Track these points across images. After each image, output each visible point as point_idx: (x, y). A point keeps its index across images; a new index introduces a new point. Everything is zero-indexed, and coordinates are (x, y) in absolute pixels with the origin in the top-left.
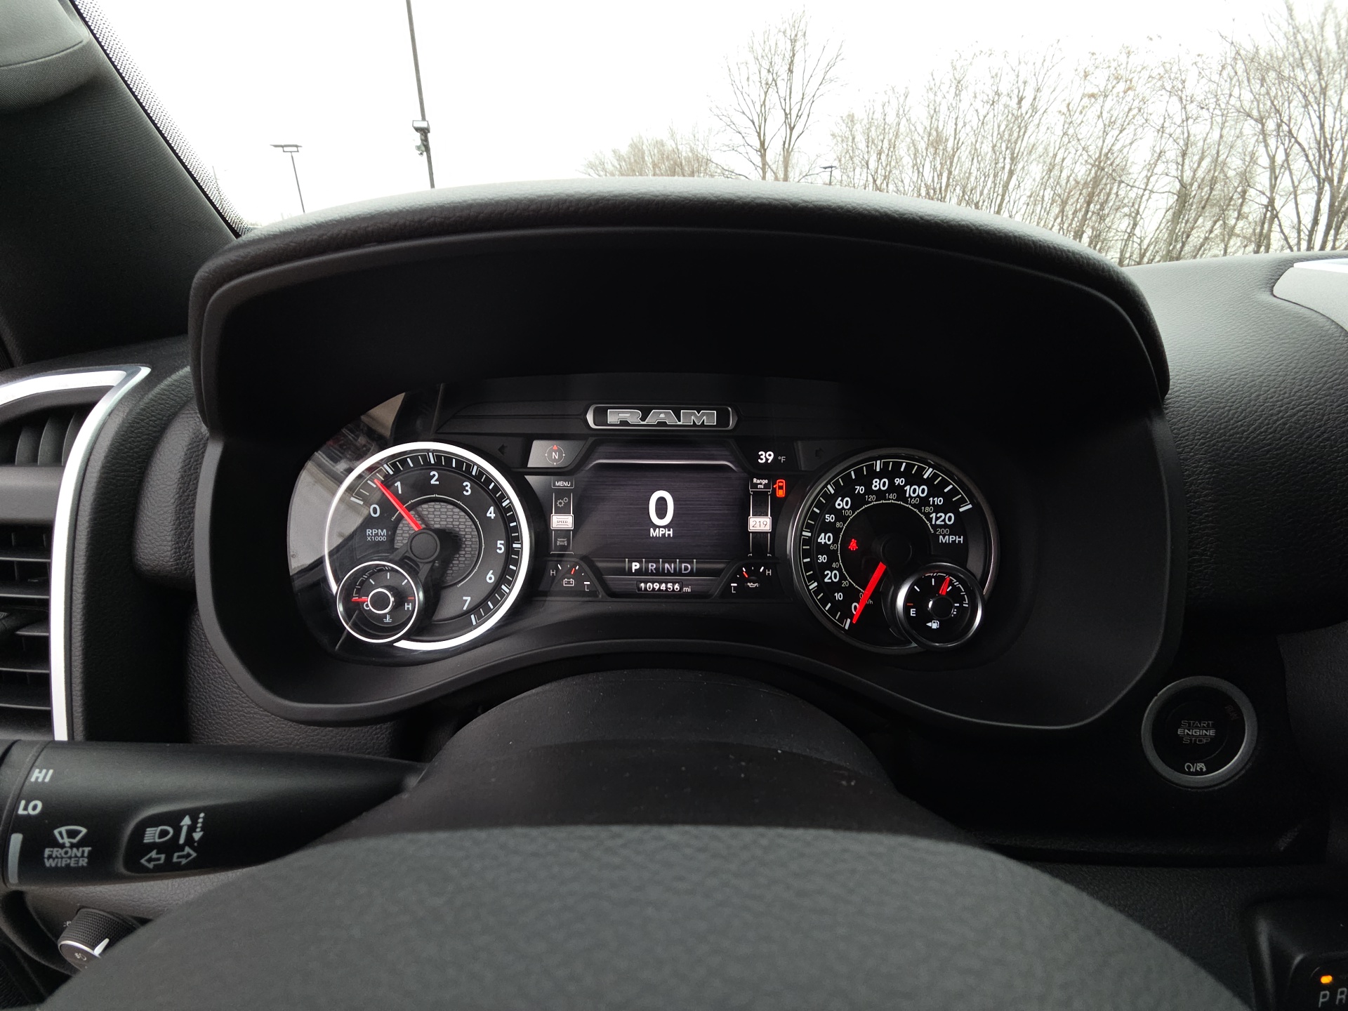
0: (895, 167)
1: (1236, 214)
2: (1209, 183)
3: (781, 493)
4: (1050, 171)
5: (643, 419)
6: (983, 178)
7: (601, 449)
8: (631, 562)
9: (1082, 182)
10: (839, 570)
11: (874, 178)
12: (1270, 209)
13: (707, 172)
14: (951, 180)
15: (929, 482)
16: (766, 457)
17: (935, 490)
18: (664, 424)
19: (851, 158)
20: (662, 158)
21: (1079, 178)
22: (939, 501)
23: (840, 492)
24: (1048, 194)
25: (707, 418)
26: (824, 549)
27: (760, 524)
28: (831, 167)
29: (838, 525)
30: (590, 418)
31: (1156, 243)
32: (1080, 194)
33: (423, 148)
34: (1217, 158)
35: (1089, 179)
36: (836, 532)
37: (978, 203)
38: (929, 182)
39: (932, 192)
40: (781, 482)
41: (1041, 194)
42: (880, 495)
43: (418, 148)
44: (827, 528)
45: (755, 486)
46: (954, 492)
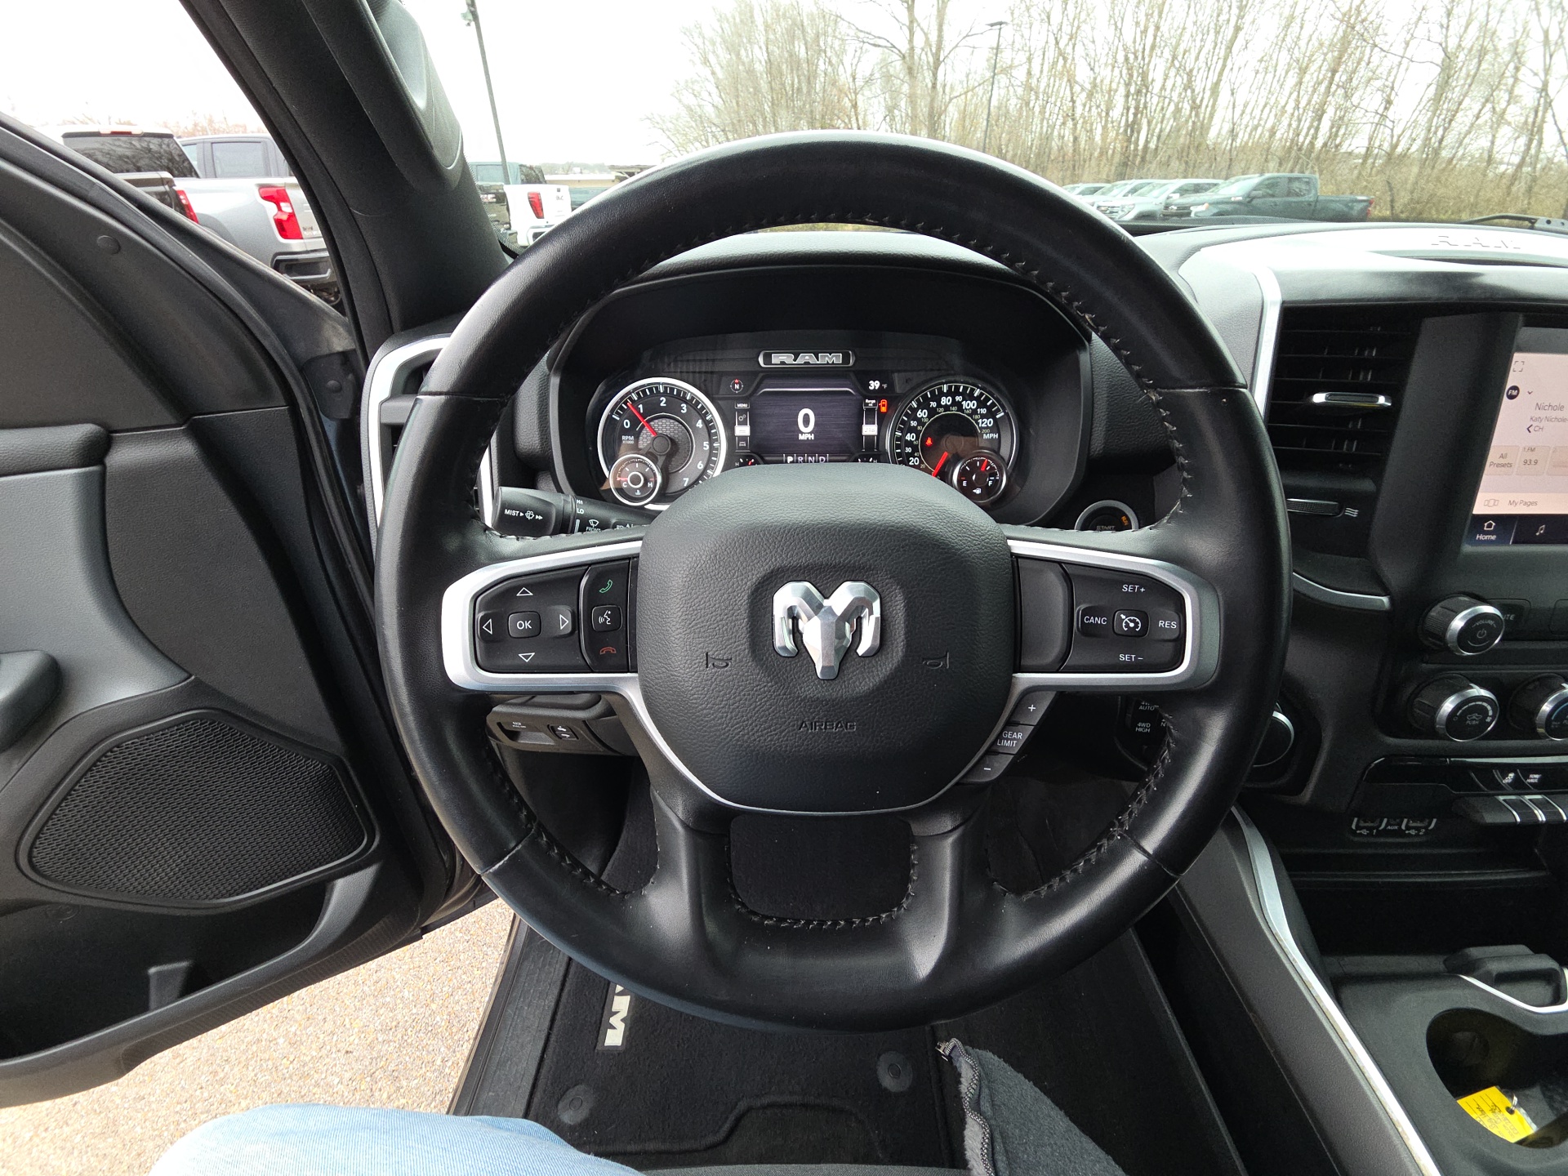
0: (1084, 21)
1: (1506, 96)
2: (1477, 54)
3: (884, 409)
4: (1287, 26)
5: (795, 360)
6: (1200, 36)
7: (766, 382)
8: (786, 456)
9: (1327, 43)
10: (919, 457)
11: (1056, 38)
12: (1543, 94)
13: (837, 34)
14: (1158, 39)
15: (978, 399)
16: (875, 385)
17: (982, 404)
18: (808, 363)
19: (1028, 9)
20: (778, 15)
21: (1324, 37)
22: (984, 411)
23: (921, 406)
24: (1284, 57)
25: (835, 359)
26: (909, 444)
27: (870, 430)
28: (1001, 23)
29: (919, 428)
30: (761, 360)
31: (1414, 127)
32: (1324, 60)
33: (470, 17)
34: (1487, 24)
35: (1335, 40)
36: (918, 433)
37: (1191, 71)
38: (1130, 44)
39: (1131, 57)
40: (884, 402)
41: (1275, 57)
42: (946, 408)
43: (464, 16)
44: (912, 430)
45: (867, 404)
46: (993, 405)
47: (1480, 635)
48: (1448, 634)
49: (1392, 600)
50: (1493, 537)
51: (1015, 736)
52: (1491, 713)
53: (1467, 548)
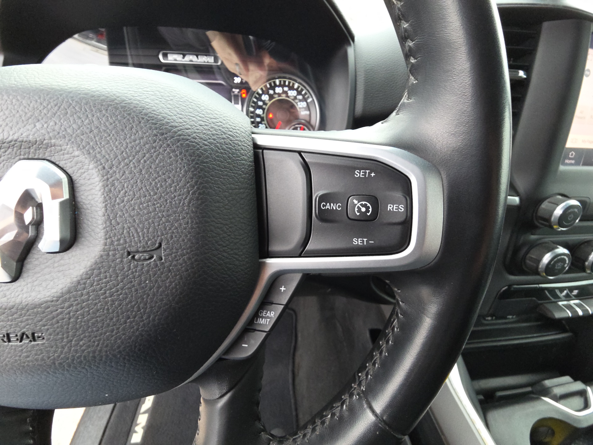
3: (243, 95)
5: (183, 59)
10: (265, 125)
15: (297, 90)
16: (238, 80)
17: (299, 93)
18: (192, 61)
22: (300, 97)
23: (263, 92)
25: (209, 60)
26: (259, 116)
29: (264, 106)
30: (161, 57)
36: (264, 109)
40: (244, 91)
42: (279, 95)
44: (260, 107)
45: (234, 92)
46: (306, 94)
47: (570, 218)
48: (553, 219)
49: (521, 200)
50: (573, 162)
51: (268, 315)
52: (567, 262)
53: (562, 168)
